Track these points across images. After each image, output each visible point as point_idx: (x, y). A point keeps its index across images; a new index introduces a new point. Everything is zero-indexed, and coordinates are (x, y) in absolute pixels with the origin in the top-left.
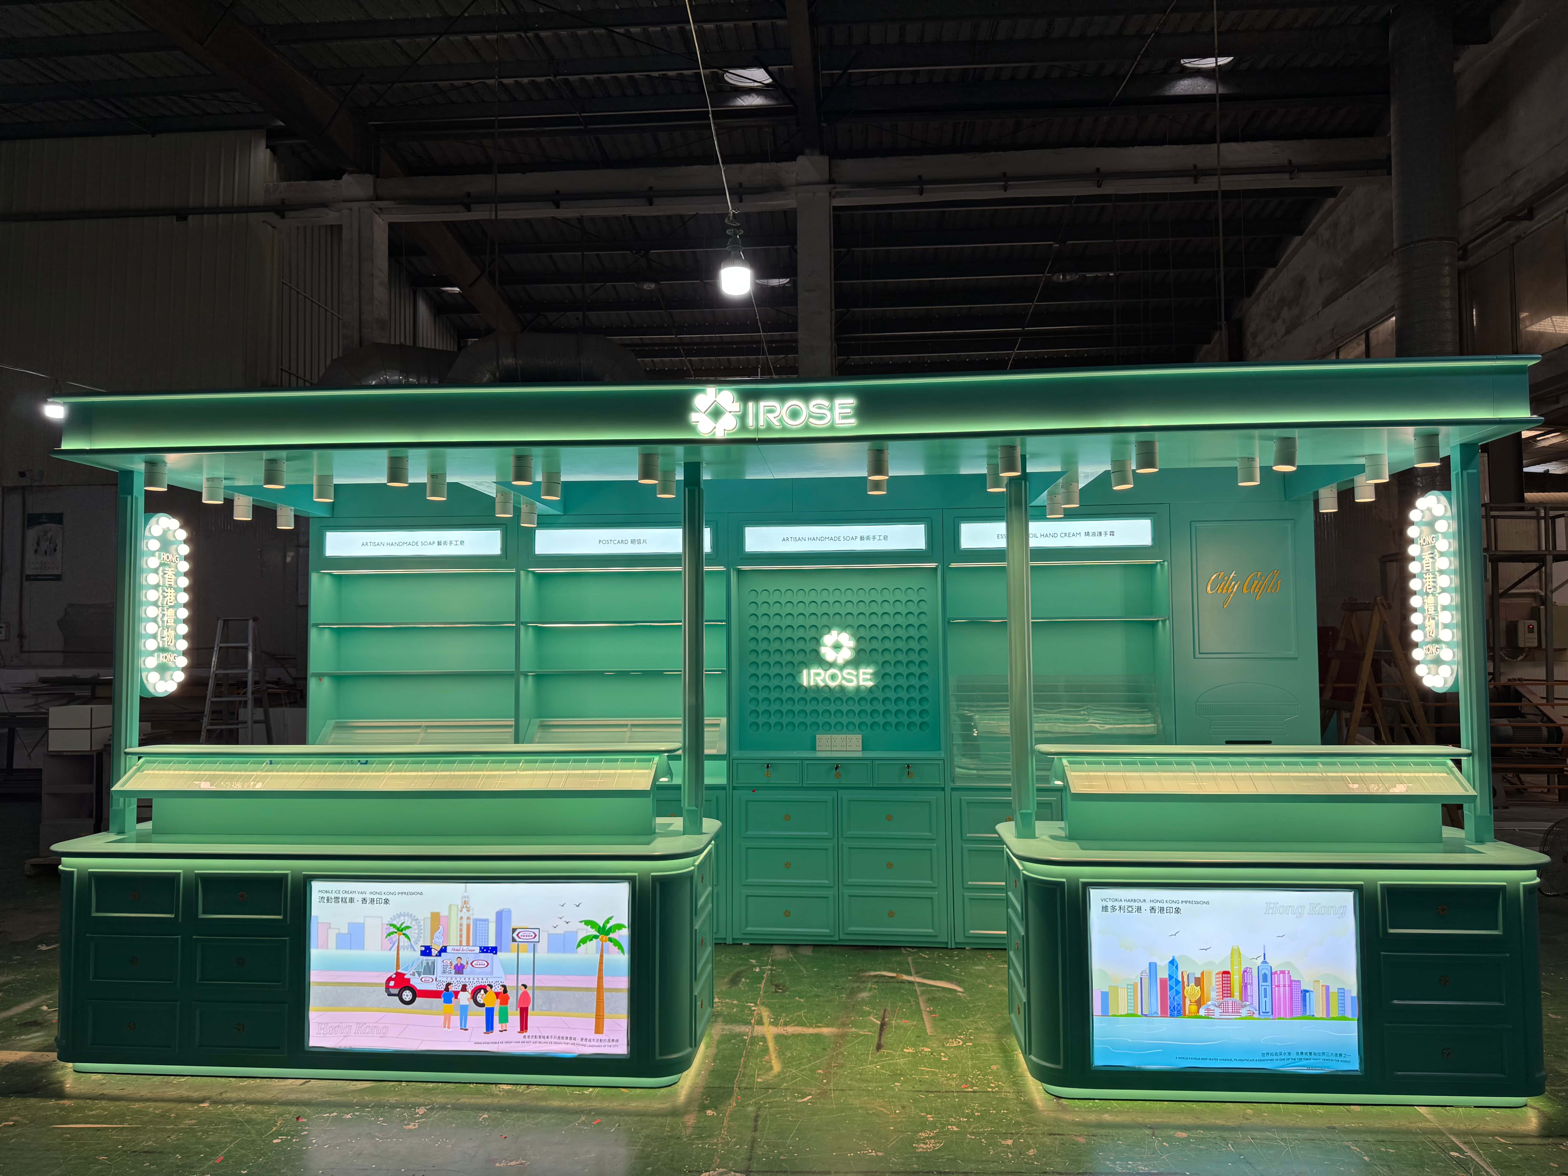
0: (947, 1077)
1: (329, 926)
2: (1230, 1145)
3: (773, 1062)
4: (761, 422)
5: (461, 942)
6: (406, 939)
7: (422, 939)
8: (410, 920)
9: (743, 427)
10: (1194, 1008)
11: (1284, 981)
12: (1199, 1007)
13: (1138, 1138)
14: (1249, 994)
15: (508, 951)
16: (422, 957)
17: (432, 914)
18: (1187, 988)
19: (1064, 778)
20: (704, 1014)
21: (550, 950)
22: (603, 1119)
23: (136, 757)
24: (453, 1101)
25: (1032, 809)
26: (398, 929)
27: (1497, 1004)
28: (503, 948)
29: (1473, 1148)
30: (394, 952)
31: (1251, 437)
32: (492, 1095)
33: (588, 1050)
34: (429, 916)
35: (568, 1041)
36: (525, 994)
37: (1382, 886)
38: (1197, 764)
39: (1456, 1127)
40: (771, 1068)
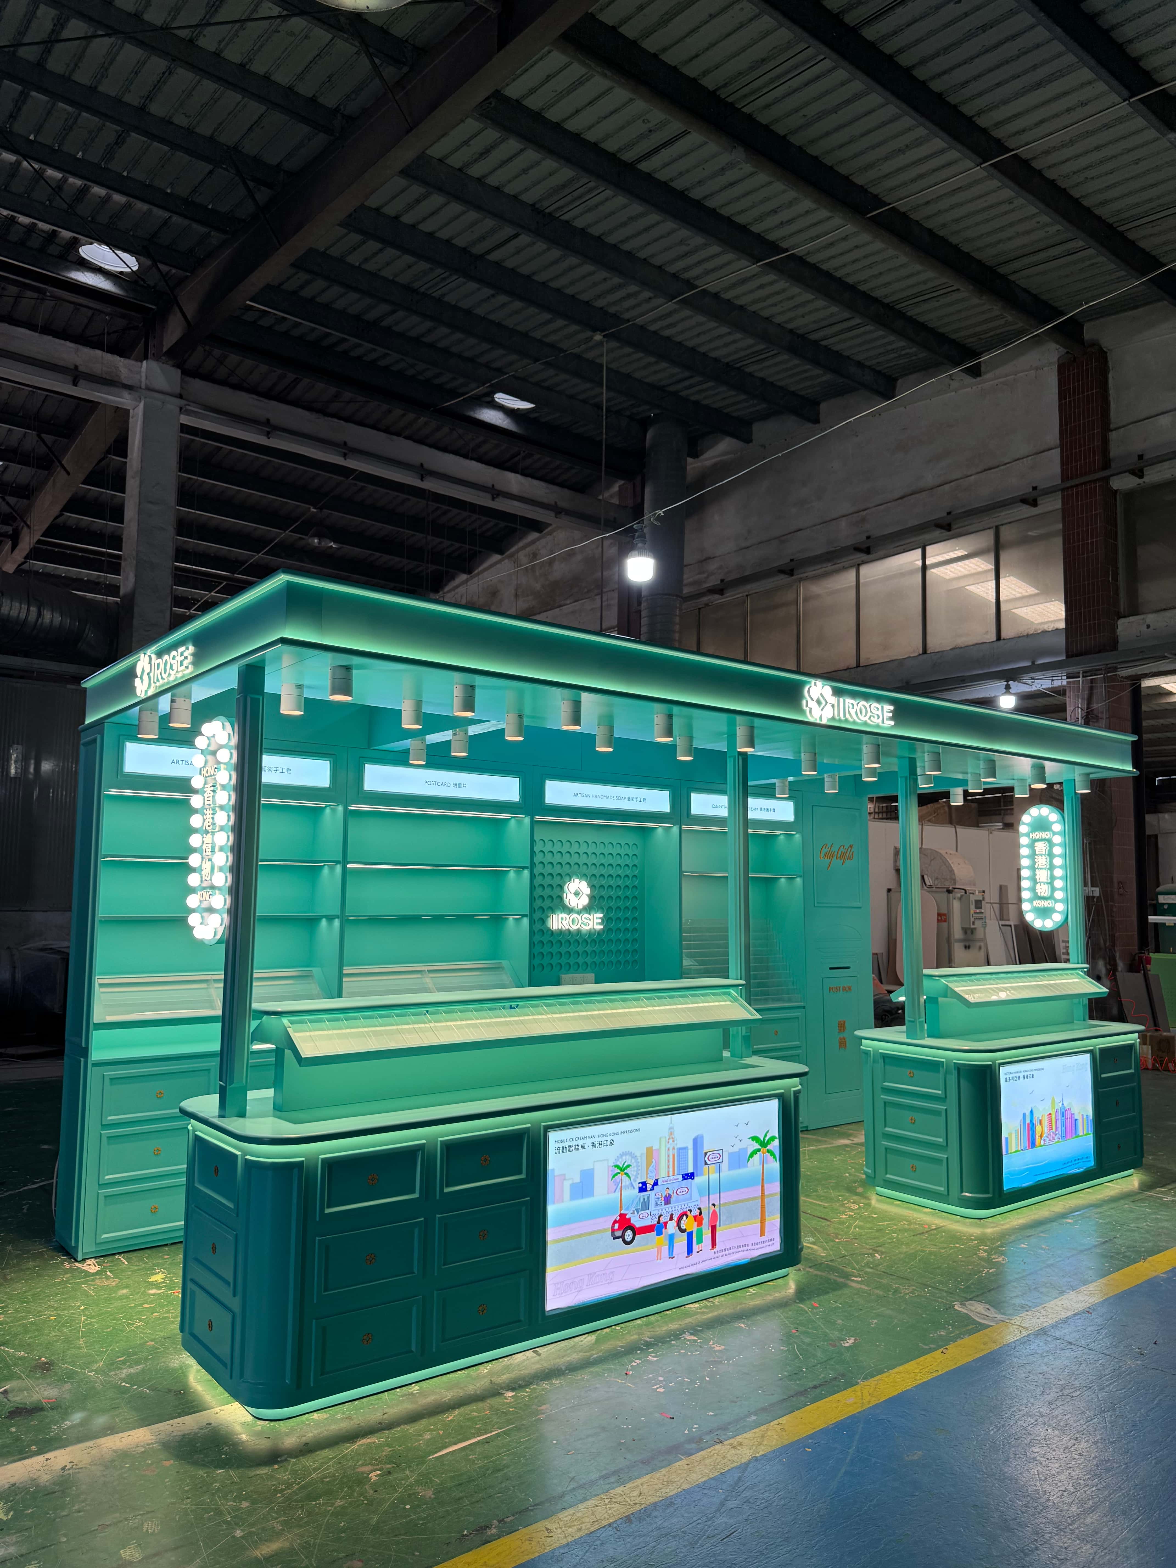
1: (563, 1177)
5: (669, 1173)
7: (639, 1176)
8: (630, 1158)
10: (1039, 1140)
11: (1069, 1115)
12: (1041, 1139)
14: (1058, 1126)
15: (702, 1174)
16: (640, 1194)
17: (648, 1149)
18: (1037, 1127)
21: (730, 1168)
26: (621, 1170)
28: (698, 1173)
34: (645, 1151)
35: (744, 1248)
36: (714, 1212)
37: (1100, 1049)
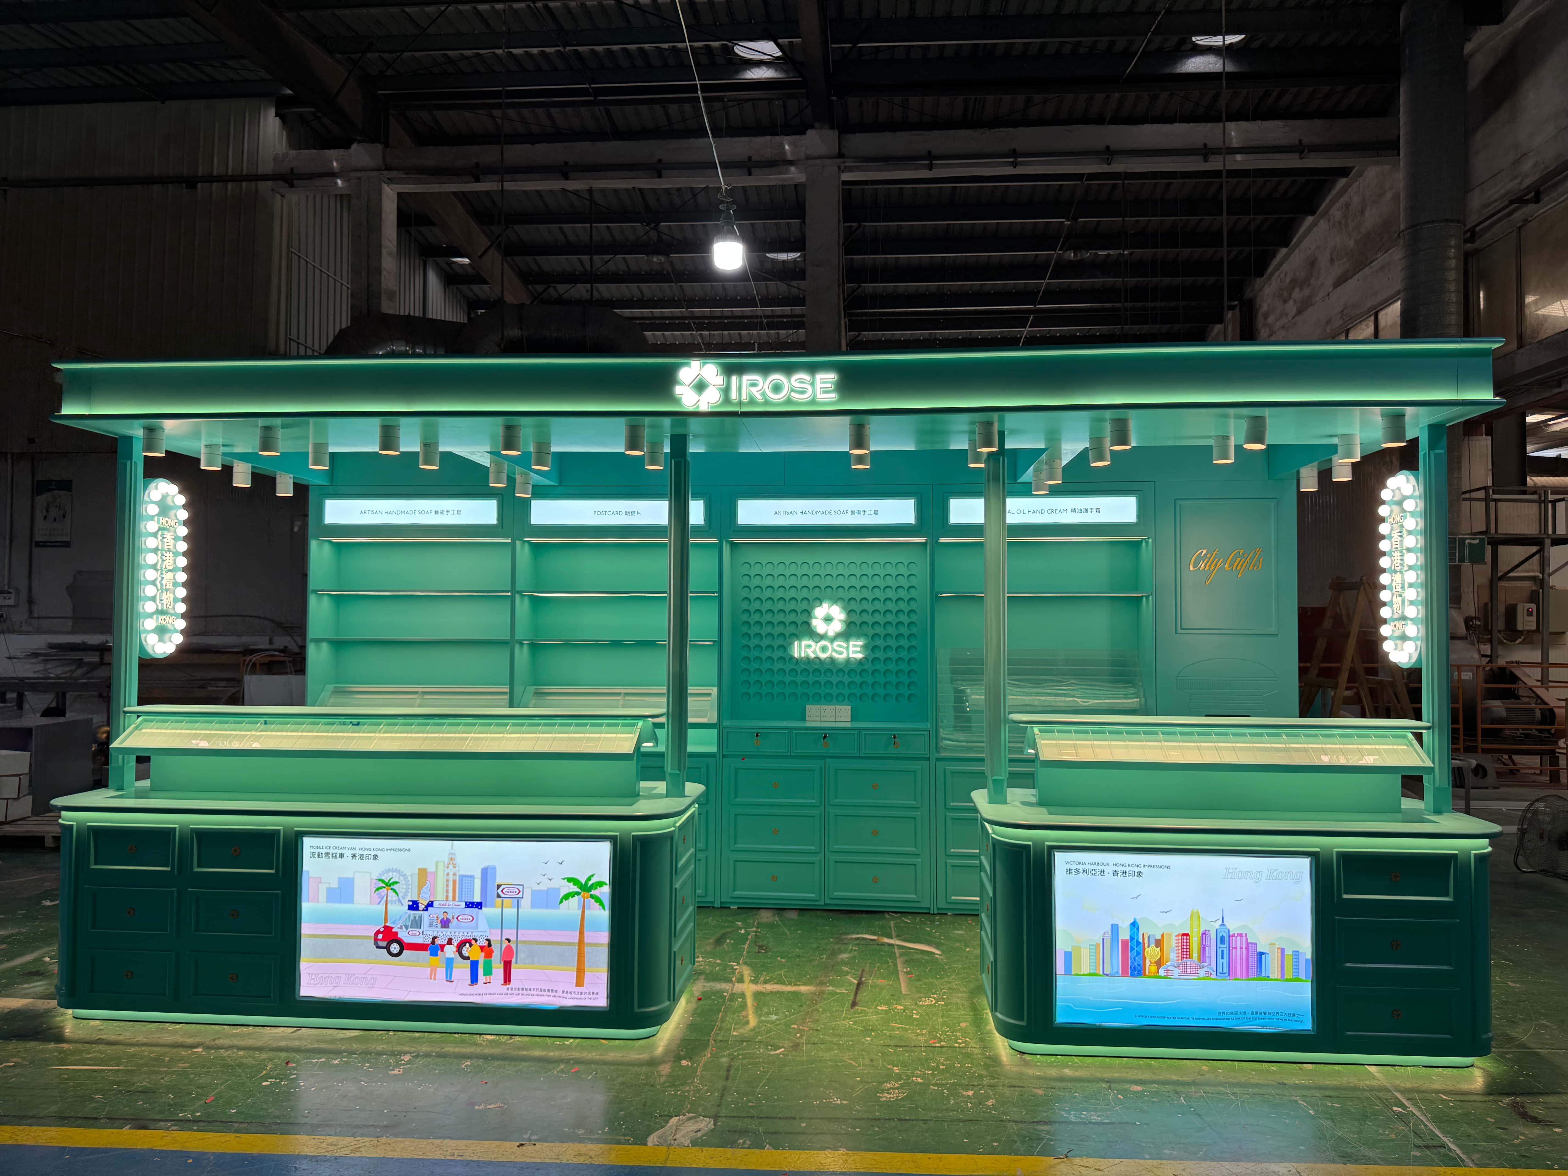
0: (916, 1033)
1: (319, 880)
2: (1182, 1098)
3: (750, 1017)
4: (744, 396)
5: (447, 897)
6: (394, 894)
7: (409, 894)
8: (398, 875)
9: (727, 400)
10: (1154, 968)
11: (1241, 943)
12: (1159, 967)
13: (1094, 1091)
14: (1207, 955)
15: (493, 906)
16: (409, 911)
17: (420, 870)
18: (1147, 949)
19: (1034, 746)
20: (684, 970)
21: (534, 905)
22: (582, 1068)
23: (135, 716)
24: (438, 1050)
25: (1003, 776)
26: (387, 885)
27: (1446, 967)
28: (488, 904)
29: (1415, 1104)
30: (382, 907)
31: (1226, 416)
32: (476, 1044)
33: (569, 1002)
34: (417, 872)
35: (550, 993)
36: (509, 948)
37: (1338, 853)
38: (1164, 733)
39: (1403, 1085)
40: (747, 1023)
